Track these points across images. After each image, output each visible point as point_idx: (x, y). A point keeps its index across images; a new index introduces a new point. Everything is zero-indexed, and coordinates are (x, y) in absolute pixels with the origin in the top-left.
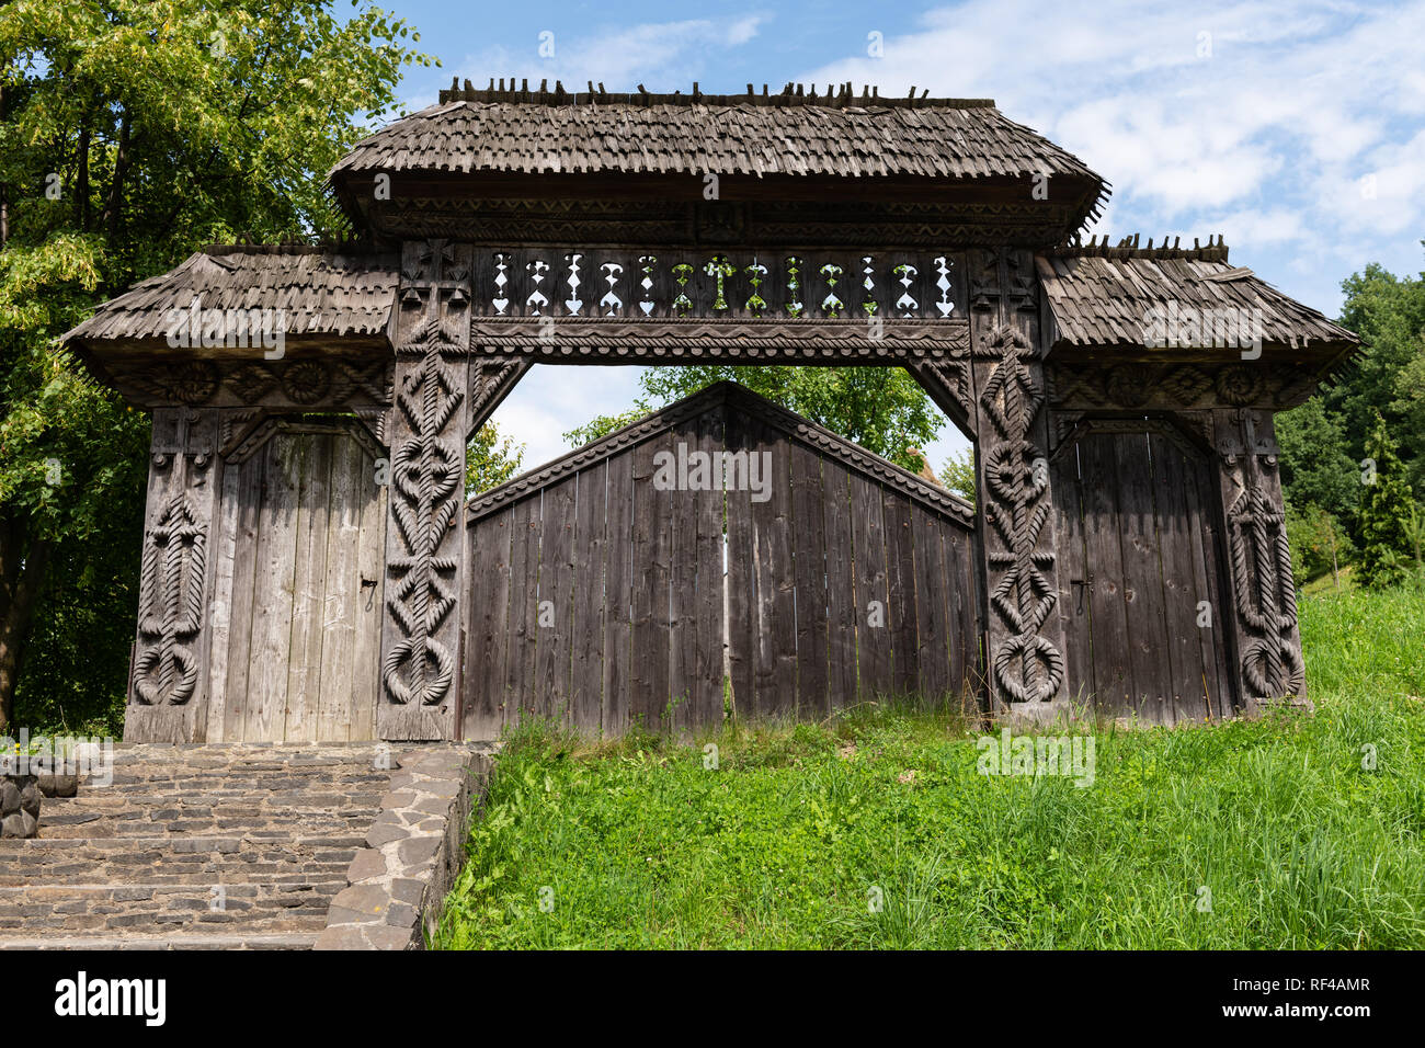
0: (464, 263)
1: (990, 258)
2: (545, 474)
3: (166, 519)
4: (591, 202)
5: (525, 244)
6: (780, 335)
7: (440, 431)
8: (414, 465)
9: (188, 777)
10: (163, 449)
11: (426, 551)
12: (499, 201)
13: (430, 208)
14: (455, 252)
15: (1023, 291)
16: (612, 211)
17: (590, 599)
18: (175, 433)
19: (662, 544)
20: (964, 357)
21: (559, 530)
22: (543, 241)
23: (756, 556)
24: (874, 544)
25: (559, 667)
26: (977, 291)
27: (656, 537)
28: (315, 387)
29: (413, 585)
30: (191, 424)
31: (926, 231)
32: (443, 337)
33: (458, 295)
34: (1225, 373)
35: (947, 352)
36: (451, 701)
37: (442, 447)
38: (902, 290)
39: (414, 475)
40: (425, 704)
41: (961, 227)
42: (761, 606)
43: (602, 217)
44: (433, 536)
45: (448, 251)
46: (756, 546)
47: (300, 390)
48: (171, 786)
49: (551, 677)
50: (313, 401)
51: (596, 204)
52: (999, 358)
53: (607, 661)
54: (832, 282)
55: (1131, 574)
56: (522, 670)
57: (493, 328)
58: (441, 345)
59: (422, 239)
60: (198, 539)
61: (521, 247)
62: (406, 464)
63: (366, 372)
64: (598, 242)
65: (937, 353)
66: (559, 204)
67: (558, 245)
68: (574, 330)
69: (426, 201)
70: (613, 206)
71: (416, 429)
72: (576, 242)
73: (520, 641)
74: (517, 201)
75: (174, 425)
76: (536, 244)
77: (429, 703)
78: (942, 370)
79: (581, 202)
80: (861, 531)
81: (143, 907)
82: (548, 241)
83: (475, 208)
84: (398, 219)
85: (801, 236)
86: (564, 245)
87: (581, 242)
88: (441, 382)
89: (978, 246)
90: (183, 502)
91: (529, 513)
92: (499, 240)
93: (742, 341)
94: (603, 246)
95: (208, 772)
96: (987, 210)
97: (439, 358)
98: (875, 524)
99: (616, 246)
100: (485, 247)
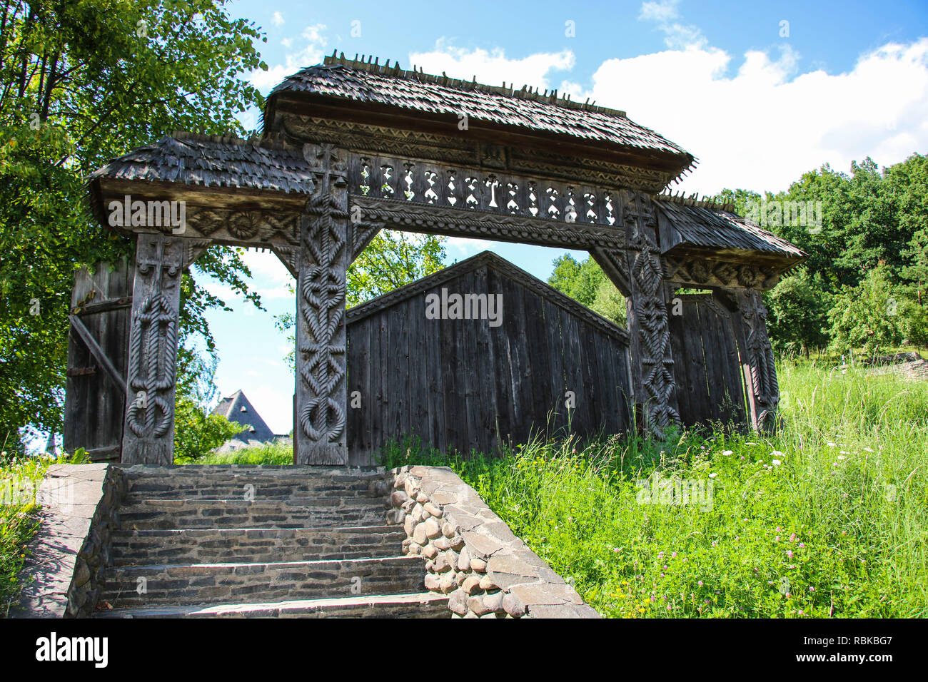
0: (343, 161)
1: (633, 195)
2: (390, 298)
3: (148, 309)
4: (421, 134)
5: (380, 154)
6: (530, 225)
7: (332, 264)
8: (316, 285)
9: (207, 486)
10: (147, 262)
11: (326, 341)
12: (365, 126)
13: (322, 125)
14: (338, 153)
15: (648, 215)
16: (432, 140)
17: (419, 378)
18: (156, 251)
19: (458, 345)
20: (623, 248)
21: (398, 334)
22: (391, 153)
23: (509, 356)
24: (575, 351)
25: (403, 419)
26: (628, 212)
27: (455, 341)
28: (249, 228)
29: (318, 363)
30: (166, 246)
31: (601, 177)
32: (332, 204)
33: (341, 180)
34: (743, 269)
35: (615, 244)
36: (344, 441)
37: (334, 274)
38: (589, 207)
39: (315, 291)
40: (330, 442)
41: (619, 177)
42: (513, 386)
43: (426, 143)
44: (330, 332)
45: (335, 151)
46: (509, 350)
47: (241, 230)
48: (195, 493)
49: (398, 426)
50: (249, 237)
51: (423, 136)
52: (640, 250)
53: (431, 418)
54: (553, 199)
55: (691, 377)
56: (381, 421)
57: (364, 203)
58: (331, 210)
59: (317, 143)
60: (171, 324)
61: (377, 156)
62: (312, 284)
63: (284, 222)
64: (424, 158)
65: (610, 245)
66: (401, 132)
67: (400, 157)
68: (413, 209)
69: (320, 120)
70: (433, 138)
71: (317, 262)
72: (411, 157)
73: (378, 403)
74: (377, 127)
75: (154, 246)
76: (387, 155)
77: (332, 441)
78: (614, 254)
79: (414, 133)
80: (567, 344)
81: (259, 580)
82: (395, 154)
83: (351, 128)
84: (303, 128)
85: (538, 170)
86: (404, 158)
87: (414, 157)
88: (332, 233)
89: (626, 188)
90: (160, 298)
91: (380, 321)
92: (366, 149)
93: (510, 226)
94: (427, 161)
95: (221, 483)
96: (630, 169)
97: (330, 218)
98: (575, 340)
99: (433, 162)
100: (356, 152)
